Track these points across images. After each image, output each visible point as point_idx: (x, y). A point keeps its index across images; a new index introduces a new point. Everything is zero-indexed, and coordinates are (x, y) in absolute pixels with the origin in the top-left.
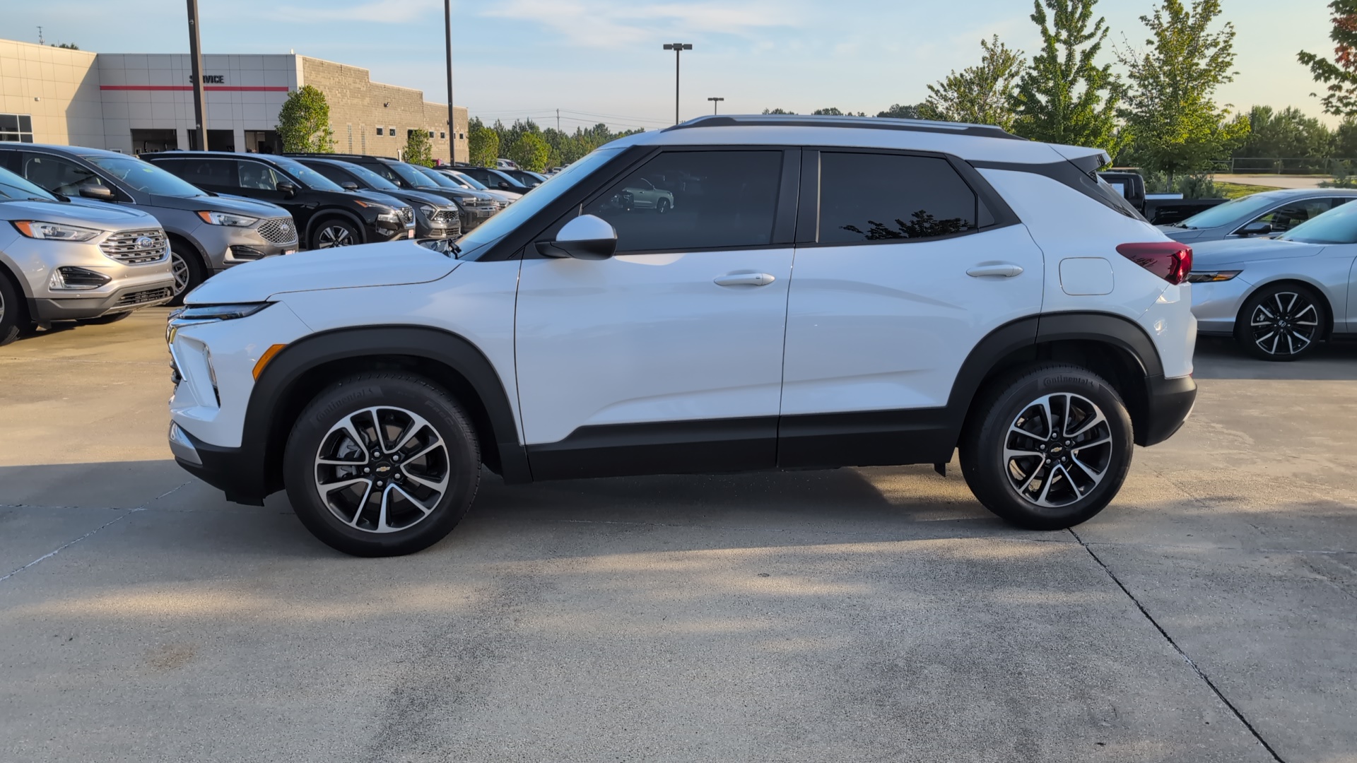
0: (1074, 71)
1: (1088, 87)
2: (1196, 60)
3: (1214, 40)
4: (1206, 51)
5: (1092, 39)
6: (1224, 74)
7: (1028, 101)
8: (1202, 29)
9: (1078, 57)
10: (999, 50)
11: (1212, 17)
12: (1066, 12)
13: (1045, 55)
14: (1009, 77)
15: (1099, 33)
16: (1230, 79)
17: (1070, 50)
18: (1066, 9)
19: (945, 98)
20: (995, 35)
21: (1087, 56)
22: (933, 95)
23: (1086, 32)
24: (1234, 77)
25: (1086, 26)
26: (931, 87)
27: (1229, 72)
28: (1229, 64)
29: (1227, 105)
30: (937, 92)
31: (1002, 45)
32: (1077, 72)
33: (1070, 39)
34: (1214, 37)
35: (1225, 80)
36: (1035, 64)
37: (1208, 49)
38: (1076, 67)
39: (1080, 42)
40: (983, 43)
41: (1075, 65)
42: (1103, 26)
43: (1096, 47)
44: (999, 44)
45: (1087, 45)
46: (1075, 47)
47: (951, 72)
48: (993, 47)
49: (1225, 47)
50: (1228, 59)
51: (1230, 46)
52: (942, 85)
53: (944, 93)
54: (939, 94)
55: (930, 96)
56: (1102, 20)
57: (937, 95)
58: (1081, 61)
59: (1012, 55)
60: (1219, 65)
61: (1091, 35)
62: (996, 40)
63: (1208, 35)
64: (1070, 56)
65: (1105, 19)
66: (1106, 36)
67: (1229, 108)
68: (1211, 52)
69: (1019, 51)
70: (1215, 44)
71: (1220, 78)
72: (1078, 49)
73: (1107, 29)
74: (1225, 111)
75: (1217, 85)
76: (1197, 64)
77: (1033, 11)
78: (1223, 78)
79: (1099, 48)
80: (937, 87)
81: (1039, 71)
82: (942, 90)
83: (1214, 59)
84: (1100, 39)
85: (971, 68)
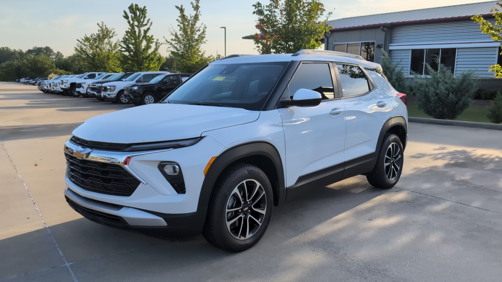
0: (141, 37)
1: (146, 43)
2: (193, 36)
3: (199, 29)
4: (197, 33)
5: (146, 26)
6: (203, 41)
7: (127, 47)
8: (195, 25)
9: (142, 33)
10: (104, 28)
11: (197, 21)
12: (137, 15)
13: (130, 30)
14: (109, 38)
15: (149, 24)
16: (205, 43)
17: (139, 29)
18: (137, 14)
19: (85, 45)
20: (102, 22)
21: (146, 32)
22: (79, 43)
23: (144, 23)
24: (206, 42)
25: (144, 21)
26: (78, 40)
27: (204, 40)
28: (204, 37)
29: (204, 51)
30: (81, 42)
31: (105, 26)
32: (143, 37)
33: (139, 25)
34: (198, 28)
35: (203, 43)
36: (126, 33)
37: (197, 32)
38: (142, 36)
39: (143, 27)
40: (98, 24)
41: (141, 35)
42: (150, 22)
43: (148, 29)
44: (104, 25)
45: (145, 28)
46: (141, 28)
47: (85, 35)
48: (102, 26)
49: (204, 32)
50: (204, 36)
51: (205, 31)
52: (83, 40)
53: (84, 43)
54: (82, 43)
55: (78, 44)
56: (149, 19)
57: (81, 43)
58: (144, 33)
59: (110, 30)
60: (202, 37)
61: (146, 25)
62: (103, 24)
63: (197, 27)
64: (140, 31)
65: (150, 19)
66: (152, 25)
67: (205, 52)
68: (198, 33)
69: (112, 28)
70: (199, 30)
71: (202, 42)
72: (142, 29)
73: (152, 23)
74: (204, 53)
75: (202, 44)
76: (194, 37)
77: (124, 14)
78: (203, 42)
79: (150, 29)
80: (81, 40)
81: (128, 36)
82: (83, 42)
83: (199, 35)
84: (150, 26)
85: (94, 34)
